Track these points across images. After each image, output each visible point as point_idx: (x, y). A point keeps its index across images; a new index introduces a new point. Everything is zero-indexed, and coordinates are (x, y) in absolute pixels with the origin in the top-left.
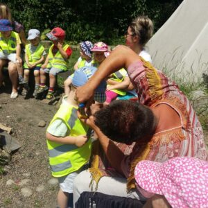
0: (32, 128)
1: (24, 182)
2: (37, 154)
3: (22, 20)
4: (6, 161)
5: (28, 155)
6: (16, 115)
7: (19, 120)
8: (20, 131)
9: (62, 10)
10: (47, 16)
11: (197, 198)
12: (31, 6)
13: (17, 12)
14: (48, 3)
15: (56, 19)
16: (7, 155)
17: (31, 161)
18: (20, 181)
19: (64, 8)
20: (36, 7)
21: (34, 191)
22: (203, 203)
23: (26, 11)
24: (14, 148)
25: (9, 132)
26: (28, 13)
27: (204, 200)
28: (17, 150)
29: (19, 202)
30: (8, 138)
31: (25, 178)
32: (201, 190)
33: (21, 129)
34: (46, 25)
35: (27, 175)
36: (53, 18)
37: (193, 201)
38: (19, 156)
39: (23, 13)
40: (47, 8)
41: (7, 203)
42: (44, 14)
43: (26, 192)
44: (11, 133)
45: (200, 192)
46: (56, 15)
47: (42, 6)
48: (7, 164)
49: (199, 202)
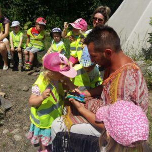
0: (20, 92)
1: (16, 130)
2: (25, 110)
3: (10, 15)
4: (2, 116)
5: (18, 111)
6: (8, 84)
7: (11, 87)
8: (11, 95)
9: (39, 7)
10: (28, 12)
11: (116, 121)
12: (16, 5)
13: (6, 10)
14: (28, 2)
15: (35, 14)
16: (3, 112)
17: (20, 116)
18: (12, 130)
19: (40, 6)
20: (19, 5)
21: (23, 137)
22: (120, 125)
23: (12, 9)
24: (7, 107)
25: (3, 96)
26: (14, 10)
27: (120, 123)
28: (9, 109)
29: (12, 145)
30: (3, 100)
31: (16, 128)
32: (119, 116)
33: (12, 93)
34: (28, 19)
35: (18, 125)
36: (32, 13)
37: (114, 122)
38: (11, 112)
39: (10, 10)
40: (27, 6)
41: (4, 146)
42: (26, 10)
43: (17, 137)
44: (5, 96)
45: (118, 117)
46: (34, 11)
47: (24, 5)
48: (3, 118)
49: (117, 124)
